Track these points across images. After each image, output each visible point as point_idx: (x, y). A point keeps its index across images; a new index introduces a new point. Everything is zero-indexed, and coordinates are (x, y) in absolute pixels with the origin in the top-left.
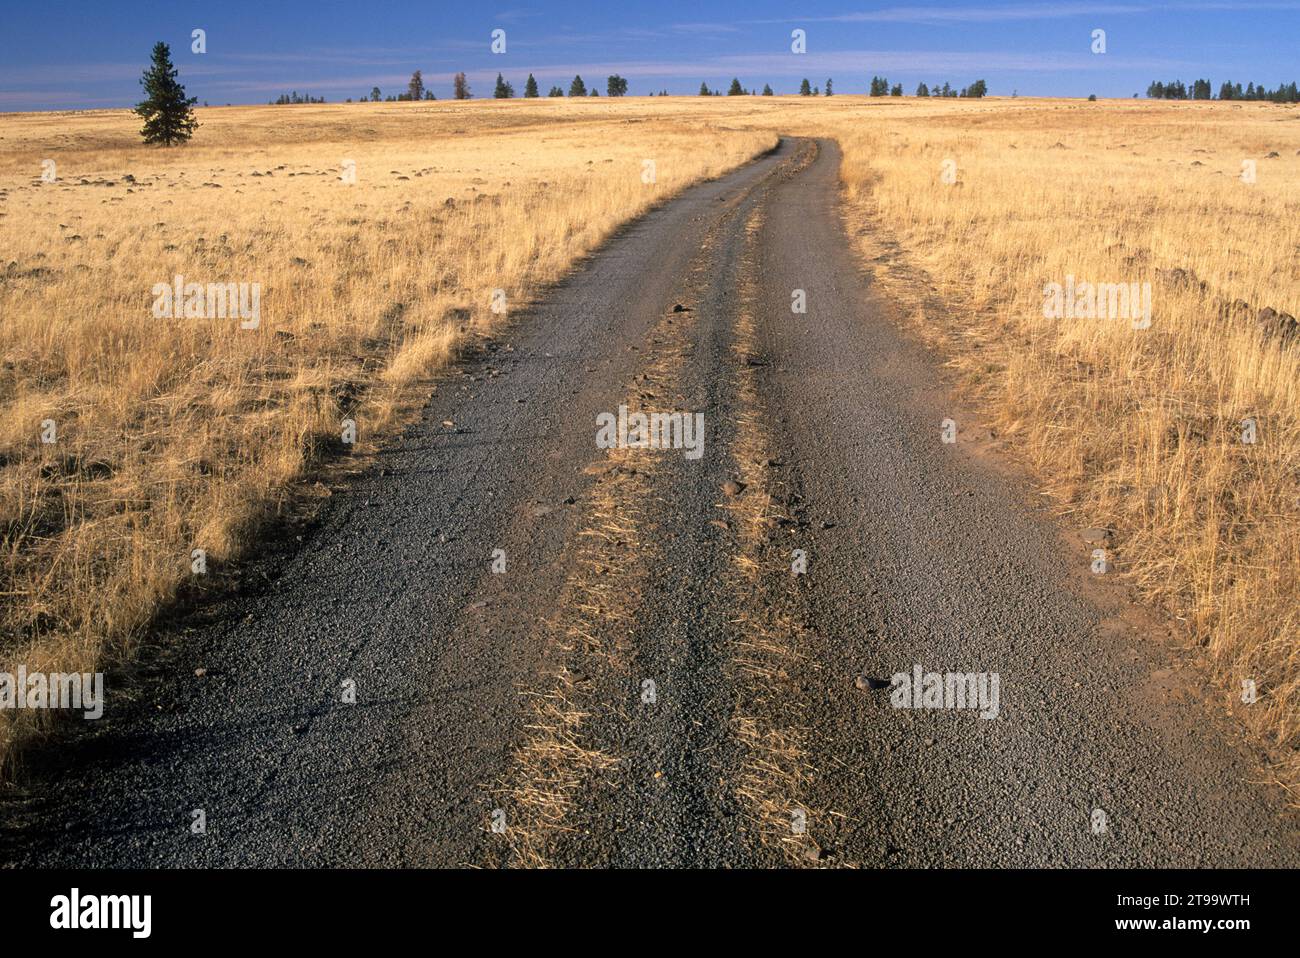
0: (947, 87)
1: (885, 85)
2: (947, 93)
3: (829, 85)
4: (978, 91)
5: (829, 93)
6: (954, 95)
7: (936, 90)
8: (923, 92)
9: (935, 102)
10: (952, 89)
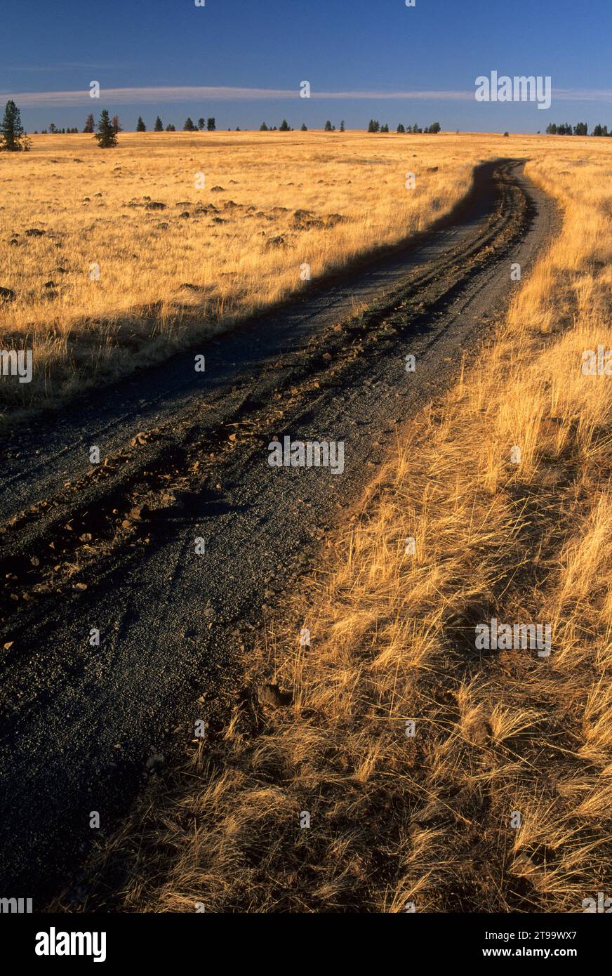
0: (416, 127)
1: (377, 125)
2: (417, 131)
3: (342, 124)
4: (435, 129)
5: (342, 130)
6: (420, 131)
7: (409, 128)
8: (401, 129)
9: (409, 136)
10: (419, 128)
